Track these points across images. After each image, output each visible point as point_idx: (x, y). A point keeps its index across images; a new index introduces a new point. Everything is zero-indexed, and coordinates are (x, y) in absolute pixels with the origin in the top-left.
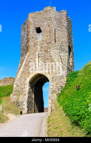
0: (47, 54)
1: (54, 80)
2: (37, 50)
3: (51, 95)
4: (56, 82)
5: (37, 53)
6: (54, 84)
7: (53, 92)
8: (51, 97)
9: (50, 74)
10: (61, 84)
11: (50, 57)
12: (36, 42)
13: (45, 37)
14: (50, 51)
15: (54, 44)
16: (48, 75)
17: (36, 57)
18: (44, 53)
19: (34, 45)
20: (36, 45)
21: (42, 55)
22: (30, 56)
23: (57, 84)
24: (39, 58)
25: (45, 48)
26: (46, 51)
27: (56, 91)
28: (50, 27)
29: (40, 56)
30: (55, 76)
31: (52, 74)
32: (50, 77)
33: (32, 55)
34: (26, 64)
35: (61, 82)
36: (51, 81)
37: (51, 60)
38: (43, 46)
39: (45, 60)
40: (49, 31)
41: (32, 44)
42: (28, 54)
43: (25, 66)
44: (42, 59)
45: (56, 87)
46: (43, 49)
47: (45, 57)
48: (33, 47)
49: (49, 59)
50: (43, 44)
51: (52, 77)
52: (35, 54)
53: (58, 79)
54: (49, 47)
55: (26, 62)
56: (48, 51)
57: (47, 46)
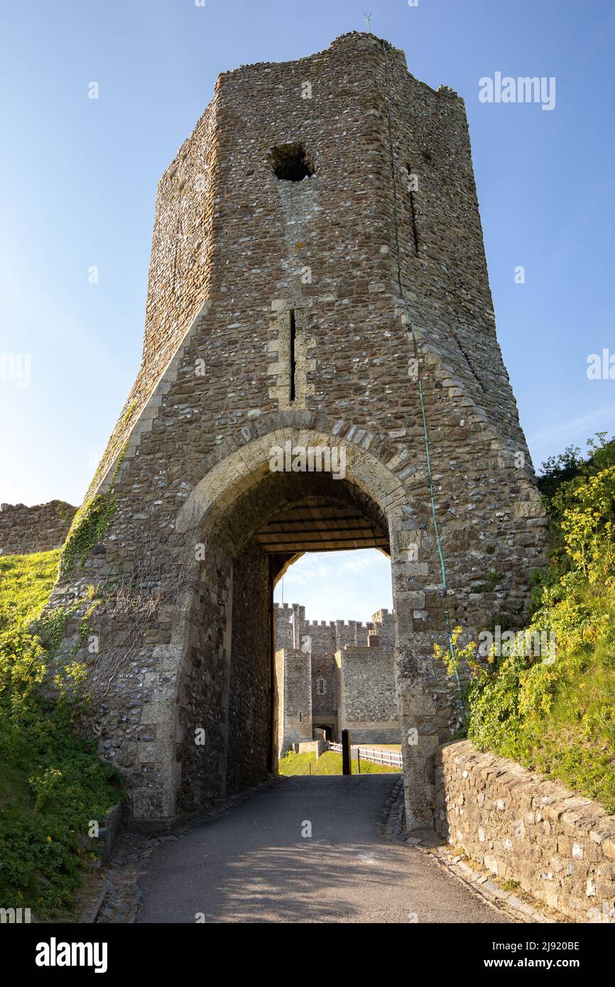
0: (363, 312)
1: (434, 506)
2: (279, 285)
3: (422, 639)
4: (455, 525)
5: (278, 305)
6: (438, 542)
7: (436, 617)
8: (423, 666)
9: (395, 462)
11: (387, 334)
12: (272, 233)
13: (345, 203)
14: (383, 293)
15: (411, 254)
16: (380, 464)
17: (275, 332)
18: (336, 309)
19: (258, 251)
20: (274, 251)
21: (322, 317)
22: (223, 326)
23: (465, 546)
24: (293, 337)
25: (343, 273)
26: (357, 294)
27: (470, 604)
28: (377, 140)
29: (300, 329)
30: (436, 477)
31: (415, 456)
32: (395, 483)
33: (238, 320)
34: (184, 382)
35: (503, 525)
36: (401, 513)
37: (396, 355)
38: (331, 261)
39: (349, 353)
40: (370, 166)
41: (243, 246)
42: (210, 314)
43: (181, 396)
44: (323, 347)
45: (464, 570)
46: (329, 281)
47: (347, 332)
48: (247, 262)
49: (383, 348)
50: (332, 249)
51: (413, 487)
52: (260, 315)
53: (466, 501)
54: (378, 268)
55: (185, 369)
56: (370, 292)
57: (364, 256)
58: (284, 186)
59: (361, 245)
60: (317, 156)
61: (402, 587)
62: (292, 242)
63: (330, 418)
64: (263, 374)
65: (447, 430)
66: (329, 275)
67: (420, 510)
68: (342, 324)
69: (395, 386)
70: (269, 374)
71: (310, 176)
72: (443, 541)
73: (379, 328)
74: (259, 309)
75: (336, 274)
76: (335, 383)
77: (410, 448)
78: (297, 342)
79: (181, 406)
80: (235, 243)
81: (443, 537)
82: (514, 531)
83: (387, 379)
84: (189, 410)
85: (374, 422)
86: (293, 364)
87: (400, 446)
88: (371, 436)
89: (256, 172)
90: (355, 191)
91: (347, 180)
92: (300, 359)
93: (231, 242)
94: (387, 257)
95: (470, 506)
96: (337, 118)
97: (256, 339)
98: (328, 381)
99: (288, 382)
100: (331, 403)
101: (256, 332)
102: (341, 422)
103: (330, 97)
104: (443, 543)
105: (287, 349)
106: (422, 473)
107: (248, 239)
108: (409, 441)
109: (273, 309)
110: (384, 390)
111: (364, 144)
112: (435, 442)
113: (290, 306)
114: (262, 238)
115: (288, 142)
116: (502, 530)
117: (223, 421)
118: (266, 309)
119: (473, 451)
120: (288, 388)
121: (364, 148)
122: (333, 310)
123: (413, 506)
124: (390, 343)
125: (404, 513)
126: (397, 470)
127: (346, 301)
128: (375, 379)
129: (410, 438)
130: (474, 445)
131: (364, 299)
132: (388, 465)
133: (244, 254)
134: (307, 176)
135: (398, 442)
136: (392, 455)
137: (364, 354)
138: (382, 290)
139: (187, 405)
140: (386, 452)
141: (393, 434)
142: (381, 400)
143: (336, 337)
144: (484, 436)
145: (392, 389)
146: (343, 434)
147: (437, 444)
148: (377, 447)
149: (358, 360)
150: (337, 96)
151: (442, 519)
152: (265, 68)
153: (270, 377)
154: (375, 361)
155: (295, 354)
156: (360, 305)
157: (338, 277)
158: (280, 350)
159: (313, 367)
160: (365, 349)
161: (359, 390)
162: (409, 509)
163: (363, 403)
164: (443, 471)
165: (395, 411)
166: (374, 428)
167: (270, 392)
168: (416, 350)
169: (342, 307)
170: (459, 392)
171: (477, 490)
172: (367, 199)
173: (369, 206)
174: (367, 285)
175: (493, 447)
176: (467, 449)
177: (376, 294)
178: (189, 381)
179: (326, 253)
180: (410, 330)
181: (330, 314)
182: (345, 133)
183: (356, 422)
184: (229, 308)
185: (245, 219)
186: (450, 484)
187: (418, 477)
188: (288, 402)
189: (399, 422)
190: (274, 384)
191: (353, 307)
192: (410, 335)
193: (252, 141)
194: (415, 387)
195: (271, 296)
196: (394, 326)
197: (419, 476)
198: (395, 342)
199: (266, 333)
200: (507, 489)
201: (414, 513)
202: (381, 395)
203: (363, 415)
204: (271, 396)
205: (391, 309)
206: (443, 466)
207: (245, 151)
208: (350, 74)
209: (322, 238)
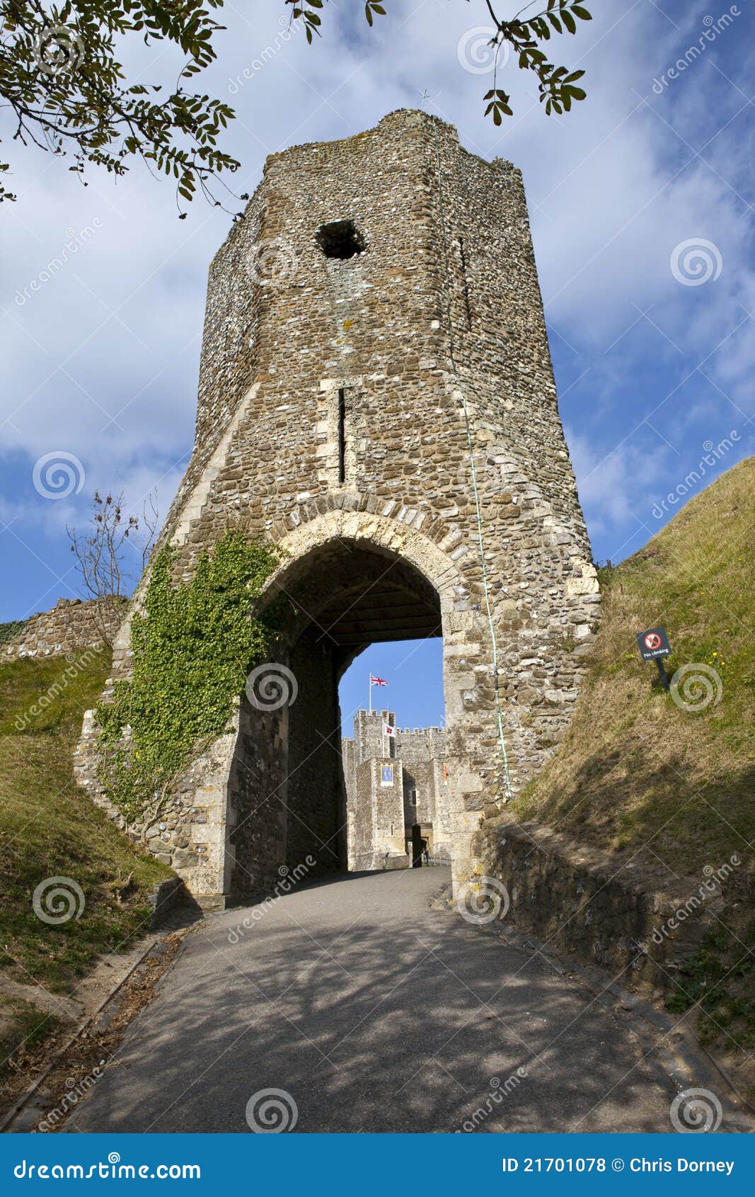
0: (414, 389)
1: (486, 586)
2: (328, 364)
3: (473, 719)
4: (508, 604)
5: (328, 385)
6: (491, 623)
7: (486, 696)
8: (472, 744)
9: (447, 541)
10: (554, 622)
11: (439, 411)
12: (320, 313)
13: (395, 279)
14: (434, 369)
15: (464, 328)
16: (432, 545)
17: (324, 413)
18: (385, 386)
19: (305, 331)
20: (323, 330)
21: (371, 396)
22: (272, 408)
23: (517, 625)
24: (342, 417)
25: (393, 350)
26: (408, 370)
27: (520, 682)
28: (428, 215)
29: (350, 408)
30: (489, 555)
31: (467, 536)
32: (447, 562)
33: (287, 402)
34: (233, 468)
35: (555, 603)
36: (453, 594)
37: (448, 432)
38: (381, 338)
39: (400, 432)
40: (419, 241)
41: (291, 326)
42: (258, 397)
43: (229, 482)
44: (373, 426)
45: (515, 649)
46: (379, 358)
47: (396, 411)
48: (295, 343)
49: (433, 426)
50: (382, 325)
51: (465, 567)
52: (309, 396)
53: (518, 580)
54: (429, 344)
55: (233, 454)
56: (421, 368)
57: (414, 332)
58: (333, 263)
59: (412, 321)
60: (367, 232)
61: (453, 667)
62: (341, 321)
63: (380, 498)
64: (312, 456)
65: (499, 508)
66: (379, 353)
67: (472, 589)
68: (393, 402)
69: (446, 463)
70: (318, 455)
71: (359, 253)
72: (495, 621)
73: (430, 405)
74: (307, 389)
75: (386, 351)
76: (385, 462)
77: (462, 527)
78: (347, 423)
79: (229, 492)
80: (283, 324)
81: (496, 617)
82: (567, 609)
83: (438, 457)
84: (237, 496)
85: (426, 502)
86: (342, 444)
87: (452, 525)
88: (422, 516)
89: (304, 252)
90: (405, 267)
91: (396, 256)
92: (350, 439)
93: (279, 322)
94: (438, 332)
95: (523, 585)
96: (386, 194)
97: (305, 421)
98: (378, 461)
99: (337, 463)
100: (382, 483)
101: (305, 414)
102: (392, 503)
103: (379, 173)
104: (496, 622)
105: (336, 430)
106: (474, 552)
107: (297, 319)
108: (461, 521)
109: (322, 390)
110: (434, 469)
111: (413, 220)
112: (488, 520)
113: (340, 385)
114: (310, 318)
115: (337, 221)
116: (555, 608)
117: (271, 506)
118: (314, 390)
119: (527, 528)
120: (338, 469)
121: (414, 223)
122: (382, 388)
123: (465, 586)
124: (440, 421)
125: (456, 594)
126: (450, 550)
127: (396, 379)
128: (426, 457)
129: (462, 517)
130: (527, 523)
131: (415, 376)
132: (439, 545)
133: (292, 334)
134: (356, 254)
135: (451, 521)
136: (443, 534)
137: (415, 432)
138: (433, 366)
139: (235, 490)
140: (437, 532)
141: (444, 513)
142: (432, 479)
143: (386, 415)
144: (537, 512)
145: (444, 467)
146: (394, 514)
147: (490, 523)
148: (428, 527)
149: (408, 438)
150: (386, 173)
151: (494, 599)
152: (313, 148)
153: (319, 459)
154: (427, 439)
155: (345, 435)
156: (411, 382)
157: (387, 354)
158: (330, 431)
159: (363, 448)
160: (417, 427)
161: (410, 469)
162: (462, 590)
163: (413, 483)
164: (496, 550)
165: (447, 490)
166: (426, 508)
167: (319, 474)
168: (467, 427)
169: (393, 384)
170: (512, 468)
171: (530, 568)
172: (416, 274)
173: (419, 281)
174: (417, 362)
175: (545, 523)
176: (521, 526)
177: (426, 370)
178: (237, 467)
179: (376, 330)
180: (462, 406)
181: (380, 392)
182: (394, 210)
183: (407, 502)
184: (277, 390)
185: (294, 299)
186: (503, 562)
187: (470, 555)
188: (337, 483)
189: (452, 501)
190: (322, 466)
191: (403, 384)
192: (461, 411)
193: (301, 221)
194: (468, 464)
195: (320, 376)
196: (445, 402)
197: (472, 556)
198: (446, 419)
199: (315, 414)
200: (560, 567)
201: (466, 594)
202: (433, 473)
203: (414, 495)
204: (320, 479)
205: (442, 385)
206: (495, 544)
207: (293, 231)
208: (398, 151)
209: (371, 315)
